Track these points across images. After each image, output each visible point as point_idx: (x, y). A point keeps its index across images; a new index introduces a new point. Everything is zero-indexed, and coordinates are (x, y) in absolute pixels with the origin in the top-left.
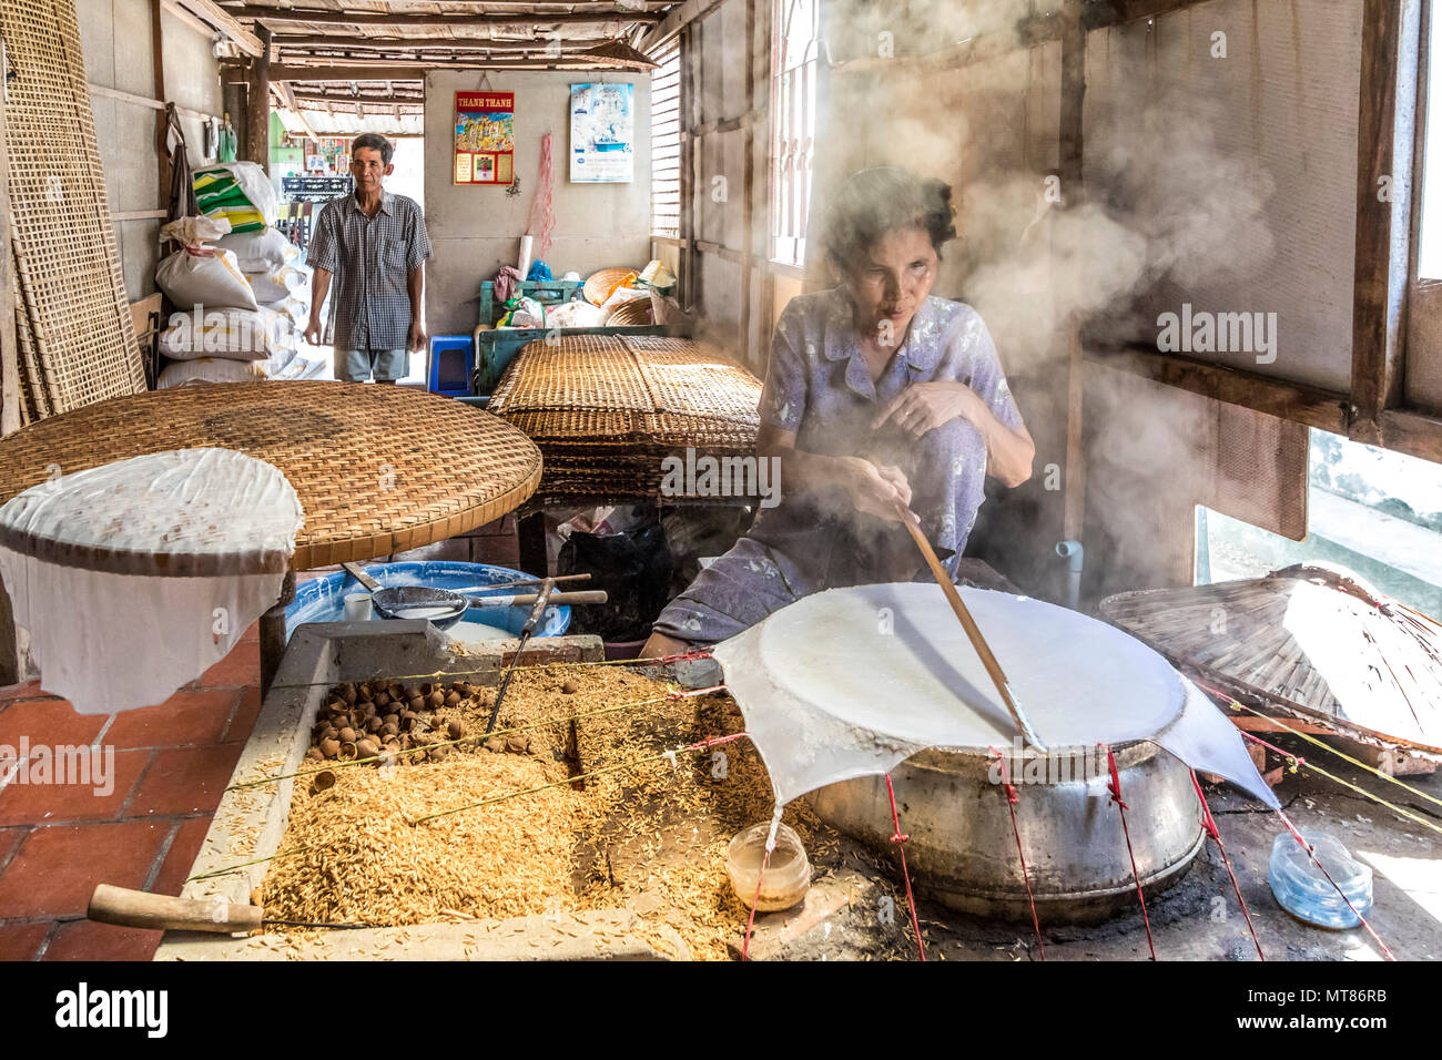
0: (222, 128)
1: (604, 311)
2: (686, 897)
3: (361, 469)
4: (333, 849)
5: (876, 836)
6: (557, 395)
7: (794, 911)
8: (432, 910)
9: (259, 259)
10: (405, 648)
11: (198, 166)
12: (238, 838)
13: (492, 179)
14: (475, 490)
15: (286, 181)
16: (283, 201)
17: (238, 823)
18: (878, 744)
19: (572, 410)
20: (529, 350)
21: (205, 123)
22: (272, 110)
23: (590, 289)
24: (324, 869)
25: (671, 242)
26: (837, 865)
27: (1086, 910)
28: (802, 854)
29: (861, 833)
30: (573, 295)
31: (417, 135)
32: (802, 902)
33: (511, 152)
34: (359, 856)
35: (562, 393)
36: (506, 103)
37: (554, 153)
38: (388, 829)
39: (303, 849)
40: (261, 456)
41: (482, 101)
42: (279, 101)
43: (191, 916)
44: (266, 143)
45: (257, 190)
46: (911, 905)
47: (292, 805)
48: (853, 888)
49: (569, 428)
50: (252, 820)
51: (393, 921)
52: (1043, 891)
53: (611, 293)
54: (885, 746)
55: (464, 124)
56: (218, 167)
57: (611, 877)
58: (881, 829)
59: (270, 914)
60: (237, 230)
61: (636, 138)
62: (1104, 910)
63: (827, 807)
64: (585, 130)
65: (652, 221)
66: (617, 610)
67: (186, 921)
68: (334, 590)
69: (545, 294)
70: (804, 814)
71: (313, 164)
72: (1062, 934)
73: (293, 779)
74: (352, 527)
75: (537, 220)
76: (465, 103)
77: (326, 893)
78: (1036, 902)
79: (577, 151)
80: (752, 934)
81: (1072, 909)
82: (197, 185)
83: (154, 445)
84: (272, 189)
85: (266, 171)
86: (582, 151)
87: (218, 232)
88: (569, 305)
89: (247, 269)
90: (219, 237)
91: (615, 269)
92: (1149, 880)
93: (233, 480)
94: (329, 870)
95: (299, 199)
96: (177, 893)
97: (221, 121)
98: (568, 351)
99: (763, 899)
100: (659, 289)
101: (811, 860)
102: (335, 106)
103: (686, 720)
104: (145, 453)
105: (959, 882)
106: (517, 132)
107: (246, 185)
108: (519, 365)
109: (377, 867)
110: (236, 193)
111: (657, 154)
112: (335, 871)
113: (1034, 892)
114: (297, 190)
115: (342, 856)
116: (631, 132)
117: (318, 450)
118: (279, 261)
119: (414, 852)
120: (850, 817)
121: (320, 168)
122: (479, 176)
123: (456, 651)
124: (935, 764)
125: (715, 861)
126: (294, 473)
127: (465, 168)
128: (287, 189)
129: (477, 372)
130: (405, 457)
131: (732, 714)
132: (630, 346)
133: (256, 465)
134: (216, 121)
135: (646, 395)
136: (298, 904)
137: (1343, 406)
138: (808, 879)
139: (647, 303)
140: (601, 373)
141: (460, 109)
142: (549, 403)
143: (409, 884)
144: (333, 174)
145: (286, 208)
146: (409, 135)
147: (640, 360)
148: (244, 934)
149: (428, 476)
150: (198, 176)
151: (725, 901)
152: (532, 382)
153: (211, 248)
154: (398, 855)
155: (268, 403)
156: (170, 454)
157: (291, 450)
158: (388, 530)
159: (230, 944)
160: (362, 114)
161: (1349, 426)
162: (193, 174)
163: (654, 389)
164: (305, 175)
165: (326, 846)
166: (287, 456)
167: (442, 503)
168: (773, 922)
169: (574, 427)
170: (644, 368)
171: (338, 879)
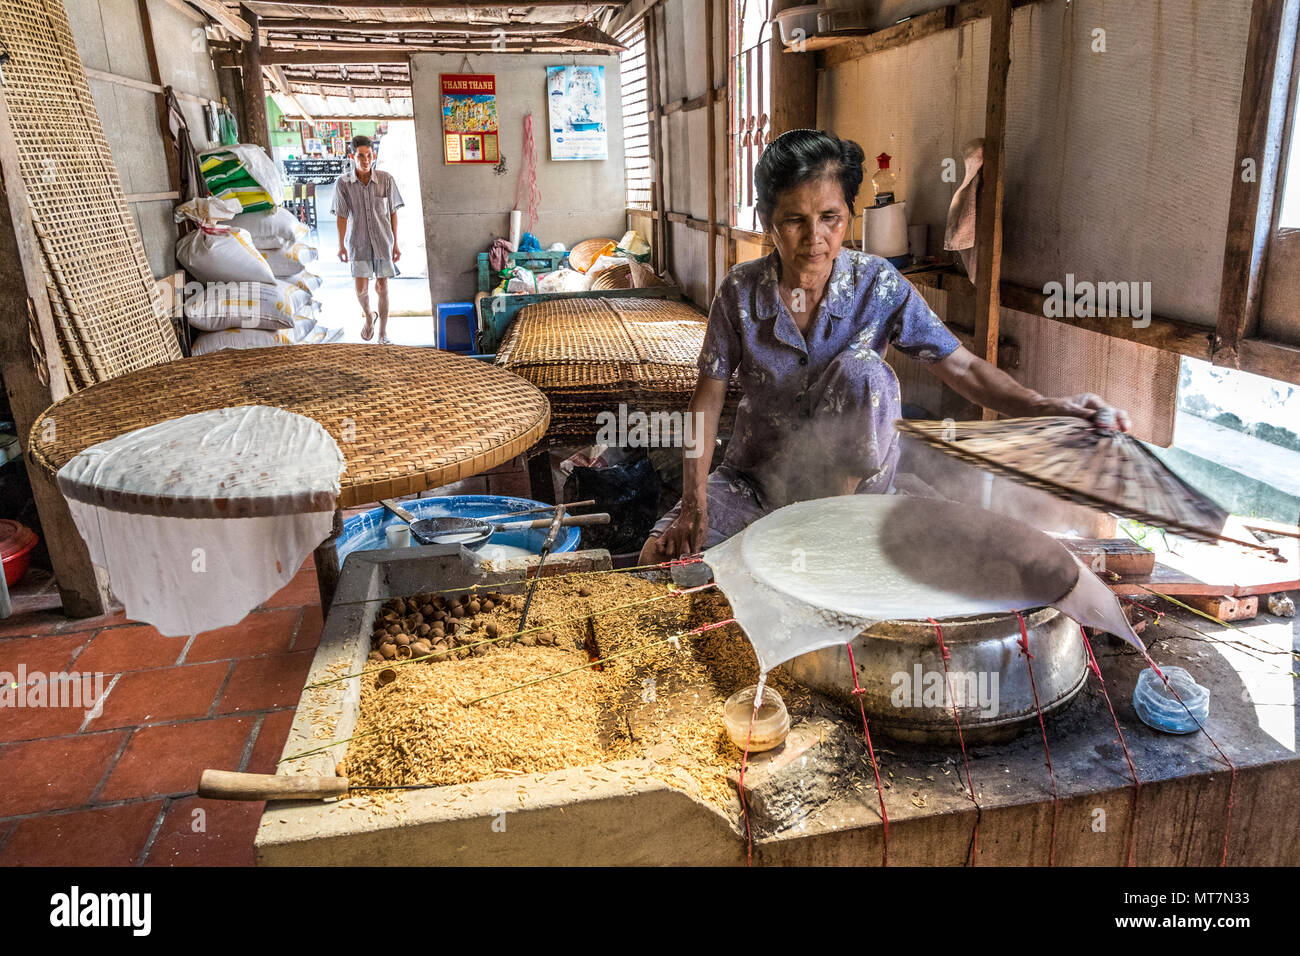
0: (220, 112)
1: (588, 277)
2: (692, 745)
3: (392, 419)
4: (402, 729)
5: (840, 691)
6: (555, 351)
7: (778, 750)
8: (488, 770)
9: (272, 237)
10: (444, 567)
11: (202, 150)
12: (319, 726)
13: (480, 158)
14: (494, 434)
15: (287, 164)
16: (287, 183)
17: (317, 714)
18: (840, 621)
19: (568, 364)
20: (526, 313)
21: (204, 107)
22: (267, 94)
23: (575, 258)
24: (395, 745)
25: (644, 214)
26: (810, 715)
27: (998, 734)
28: (784, 708)
29: (827, 689)
30: (560, 263)
31: (407, 118)
32: (784, 743)
33: (495, 133)
34: (424, 733)
35: (559, 349)
36: (488, 85)
37: (535, 133)
38: (446, 711)
39: (376, 730)
40: (300, 411)
41: (465, 84)
42: (272, 85)
43: (287, 788)
44: (265, 126)
45: (262, 171)
46: (867, 739)
47: (362, 698)
48: (824, 730)
49: (567, 379)
50: (329, 711)
51: (458, 781)
52: (968, 722)
53: (594, 261)
54: (846, 623)
55: (450, 105)
56: (222, 150)
57: (631, 734)
58: (843, 686)
59: (354, 782)
60: (248, 210)
61: (609, 117)
62: (1012, 732)
63: (800, 672)
64: (562, 111)
65: (626, 196)
66: (616, 528)
67: (284, 793)
68: (376, 523)
69: (536, 263)
70: (781, 678)
71: (311, 147)
72: (981, 751)
73: (360, 677)
74: (389, 469)
75: (524, 194)
76: (450, 85)
77: (399, 763)
78: (963, 730)
79: (556, 131)
80: (746, 769)
81: (989, 734)
82: (204, 167)
83: (198, 405)
84: (276, 171)
85: (269, 153)
86: (561, 131)
87: (230, 212)
88: (557, 273)
89: (262, 246)
90: (231, 217)
91: (596, 239)
92: (1046, 709)
93: (277, 432)
94: (400, 746)
95: (301, 181)
96: (273, 771)
97: (220, 105)
98: (561, 313)
99: (753, 743)
100: (635, 256)
101: (790, 712)
102: (327, 90)
103: (683, 611)
104: (192, 412)
105: (903, 721)
106: (500, 112)
107: (251, 166)
108: (518, 326)
109: (440, 740)
110: (241, 175)
111: (628, 132)
112: (405, 746)
113: (961, 723)
114: (299, 172)
115: (410, 734)
116: (604, 113)
117: (351, 404)
118: (291, 238)
119: (470, 727)
120: (818, 678)
121: (318, 151)
122: (468, 156)
123: (487, 567)
124: (886, 634)
125: (713, 718)
126: (332, 425)
127: (455, 148)
128: (289, 172)
129: (481, 334)
130: (429, 408)
131: (720, 605)
132: (614, 307)
133: (296, 419)
134: (215, 106)
135: (632, 348)
136: (377, 773)
137: (1210, 338)
138: (788, 726)
139: (626, 269)
140: (591, 331)
141: (446, 92)
142: (548, 358)
143: (468, 752)
144: (331, 157)
145: (291, 190)
146: (399, 118)
147: (624, 319)
148: (334, 799)
149: (451, 423)
150: (204, 158)
151: (723, 746)
152: (532, 340)
153: (225, 227)
154: (457, 730)
155: (300, 365)
156: (216, 412)
157: (327, 405)
158: (422, 470)
159: (324, 807)
160: (354, 98)
161: (1214, 354)
162: (199, 157)
163: (638, 343)
164: (304, 157)
165: (395, 727)
166: (324, 410)
167: (466, 446)
168: (761, 760)
169: (570, 378)
170: (628, 325)
171: (408, 752)
